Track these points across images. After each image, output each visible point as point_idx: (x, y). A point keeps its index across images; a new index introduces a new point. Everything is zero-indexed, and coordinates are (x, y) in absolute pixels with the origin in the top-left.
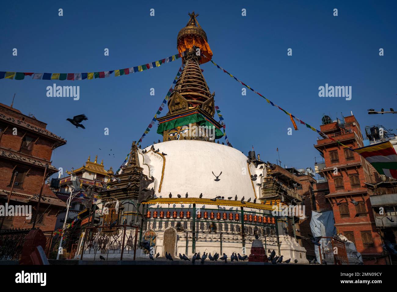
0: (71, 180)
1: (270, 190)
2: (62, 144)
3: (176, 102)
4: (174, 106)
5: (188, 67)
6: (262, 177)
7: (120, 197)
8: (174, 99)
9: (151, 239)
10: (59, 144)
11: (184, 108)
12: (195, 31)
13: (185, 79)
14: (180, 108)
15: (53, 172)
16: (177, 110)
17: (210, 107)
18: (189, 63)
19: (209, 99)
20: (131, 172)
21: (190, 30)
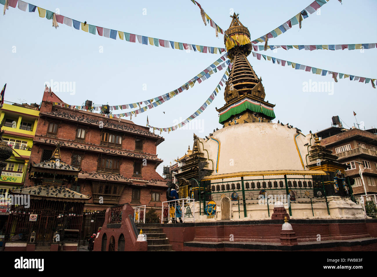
0: (178, 166)
1: (317, 157)
2: (162, 141)
3: (229, 94)
4: (229, 97)
5: (236, 61)
6: (309, 146)
7: (188, 177)
8: (227, 92)
9: (213, 207)
10: (160, 141)
11: (236, 97)
12: (237, 29)
13: (234, 73)
14: (233, 98)
15: (159, 162)
16: (231, 100)
17: (259, 91)
18: (237, 58)
19: (256, 84)
20: (194, 157)
21: (232, 30)
